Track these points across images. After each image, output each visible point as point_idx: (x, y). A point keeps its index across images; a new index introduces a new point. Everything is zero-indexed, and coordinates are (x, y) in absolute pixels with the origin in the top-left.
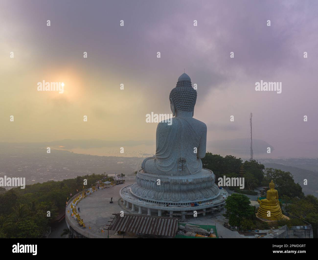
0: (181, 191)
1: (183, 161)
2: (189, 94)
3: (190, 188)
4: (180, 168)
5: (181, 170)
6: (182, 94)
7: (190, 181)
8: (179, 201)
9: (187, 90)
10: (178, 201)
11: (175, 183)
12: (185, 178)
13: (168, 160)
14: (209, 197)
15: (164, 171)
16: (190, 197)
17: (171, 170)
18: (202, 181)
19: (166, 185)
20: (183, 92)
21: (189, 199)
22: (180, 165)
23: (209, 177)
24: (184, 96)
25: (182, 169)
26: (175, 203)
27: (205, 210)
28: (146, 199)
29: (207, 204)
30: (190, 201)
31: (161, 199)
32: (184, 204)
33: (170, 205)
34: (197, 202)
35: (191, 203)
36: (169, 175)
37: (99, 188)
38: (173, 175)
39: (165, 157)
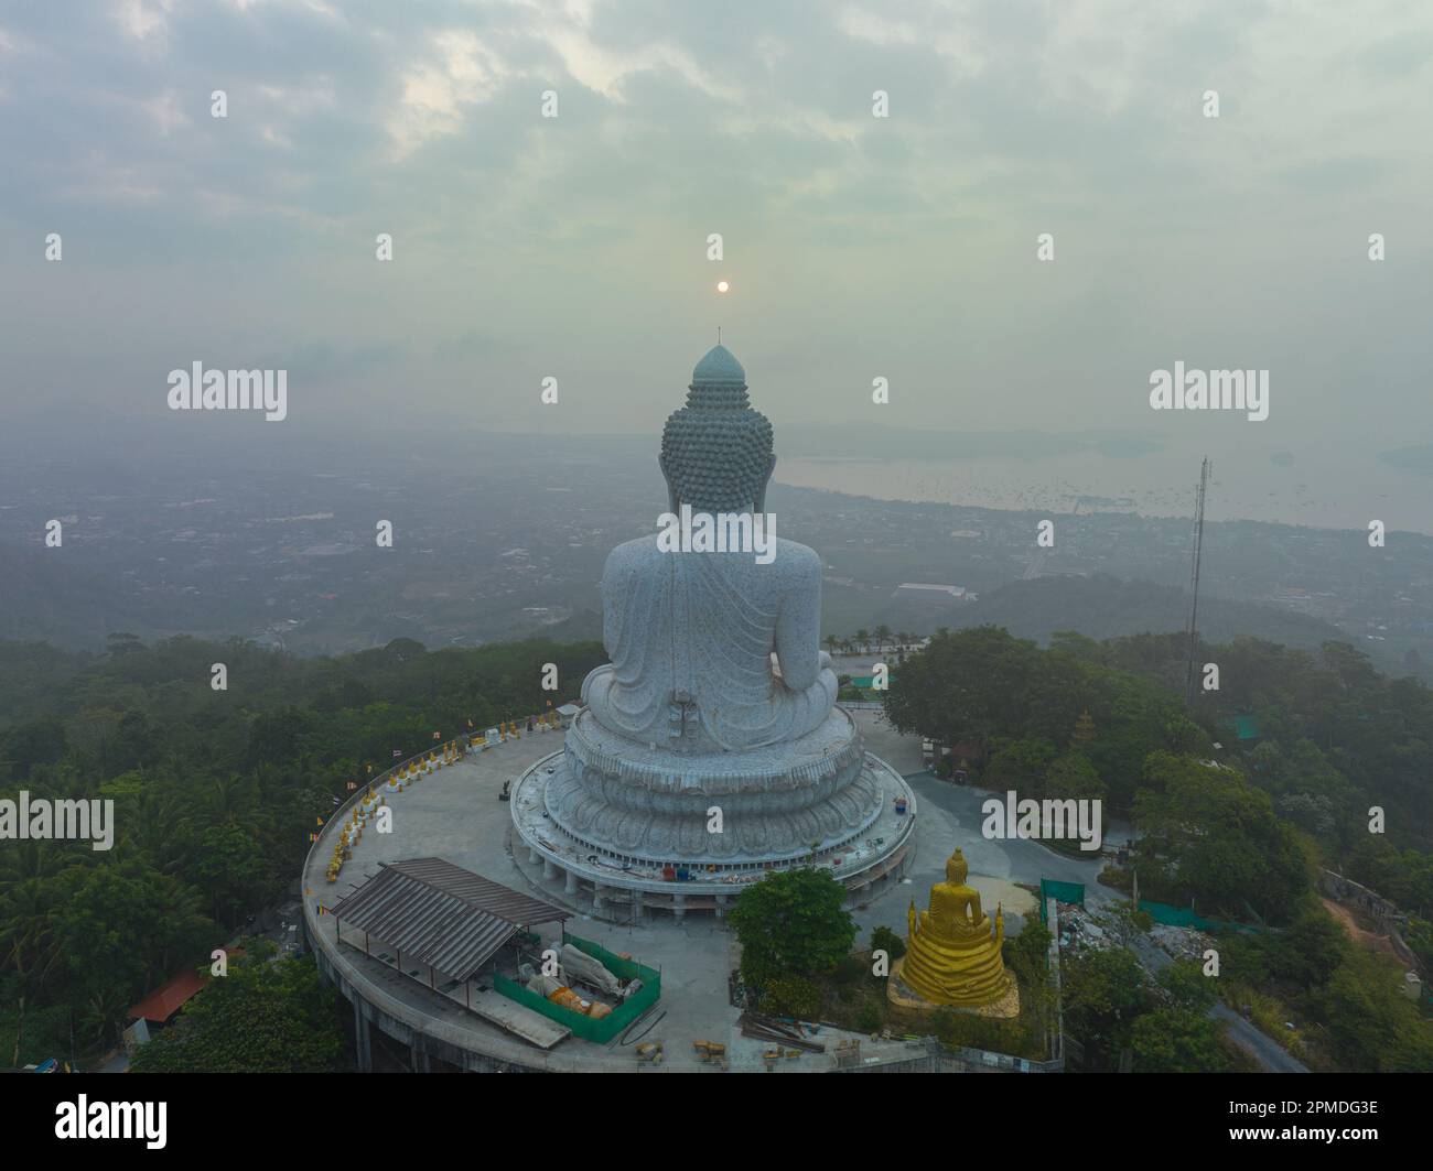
0: (655, 815)
1: (686, 704)
2: (711, 444)
3: (689, 810)
4: (675, 729)
5: (677, 734)
6: (687, 444)
7: (686, 783)
8: (635, 848)
10: (630, 849)
11: (636, 784)
12: (673, 770)
13: (637, 691)
14: (762, 854)
15: (626, 728)
16: (678, 843)
17: (647, 731)
18: (743, 787)
19: (609, 784)
21: (674, 848)
22: (675, 717)
23: (784, 776)
24: (691, 451)
25: (683, 731)
26: (620, 853)
27: (721, 900)
28: (555, 816)
29: (724, 881)
30: (674, 858)
31: (586, 831)
32: (651, 863)
33: (601, 858)
34: (702, 866)
35: (677, 865)
36: (645, 745)
37: (530, 729)
38: (658, 747)
39: (630, 680)
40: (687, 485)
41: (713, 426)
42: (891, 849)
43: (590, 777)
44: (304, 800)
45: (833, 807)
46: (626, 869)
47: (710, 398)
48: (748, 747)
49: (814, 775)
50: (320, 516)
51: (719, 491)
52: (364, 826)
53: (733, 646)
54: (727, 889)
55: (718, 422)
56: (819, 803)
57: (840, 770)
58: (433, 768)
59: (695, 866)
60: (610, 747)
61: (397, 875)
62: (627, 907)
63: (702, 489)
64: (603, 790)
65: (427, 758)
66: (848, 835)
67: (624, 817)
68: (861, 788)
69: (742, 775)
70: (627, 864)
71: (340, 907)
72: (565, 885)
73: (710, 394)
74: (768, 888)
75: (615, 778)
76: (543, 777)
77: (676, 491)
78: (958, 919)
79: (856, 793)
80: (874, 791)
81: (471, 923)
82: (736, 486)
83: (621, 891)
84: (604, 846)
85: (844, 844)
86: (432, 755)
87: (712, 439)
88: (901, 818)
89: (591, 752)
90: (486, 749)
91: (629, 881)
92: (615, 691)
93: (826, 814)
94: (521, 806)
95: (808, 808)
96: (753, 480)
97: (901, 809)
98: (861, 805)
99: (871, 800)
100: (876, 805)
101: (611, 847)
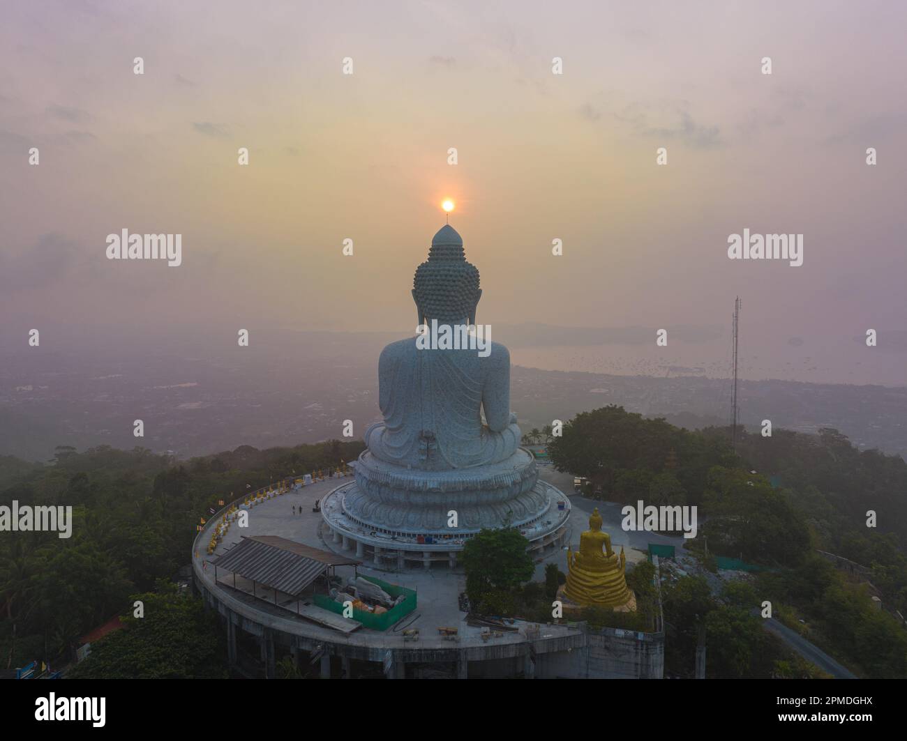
0: (411, 506)
1: (429, 438)
2: (443, 280)
3: (430, 502)
4: (422, 454)
5: (424, 458)
6: (429, 281)
7: (430, 486)
9: (439, 271)
10: (396, 527)
11: (400, 487)
12: (422, 479)
13: (400, 432)
15: (392, 456)
16: (425, 521)
17: (405, 457)
18: (465, 487)
19: (383, 489)
20: (431, 275)
21: (423, 526)
22: (423, 447)
23: (490, 480)
24: (431, 285)
25: (428, 456)
26: (390, 530)
27: (452, 555)
28: (350, 513)
29: (454, 543)
30: (423, 531)
31: (369, 519)
32: (409, 535)
33: (378, 534)
34: (440, 535)
35: (425, 535)
36: (404, 466)
37: (331, 476)
38: (412, 467)
39: (394, 426)
40: (429, 306)
41: (444, 270)
42: (556, 527)
43: (370, 487)
44: (190, 516)
45: (519, 502)
46: (394, 539)
47: (442, 255)
48: (467, 467)
49: (508, 481)
50: (188, 385)
51: (448, 308)
52: (229, 526)
53: (457, 402)
54: (456, 548)
55: (447, 268)
56: (512, 499)
57: (524, 479)
58: (271, 496)
59: (436, 536)
60: (383, 468)
61: (252, 542)
62: (395, 561)
63: (438, 308)
64: (379, 493)
65: (267, 490)
66: (529, 519)
67: (392, 509)
68: (537, 493)
69: (464, 480)
70: (394, 535)
71: (218, 560)
72: (356, 551)
73: (442, 252)
74: (482, 537)
75: (387, 485)
76: (340, 495)
77: (422, 311)
78: (597, 553)
79: (534, 496)
80: (545, 496)
81: (300, 564)
82: (458, 305)
83: (391, 550)
84: (380, 527)
85: (527, 524)
86: (270, 489)
87: (444, 278)
88: (562, 511)
89: (371, 471)
90: (303, 486)
91: (397, 545)
92: (387, 435)
93: (515, 506)
94: (327, 510)
95: (504, 502)
96: (468, 303)
97: (561, 507)
98: (537, 504)
99: (543, 500)
100: (547, 504)
101: (384, 527)
